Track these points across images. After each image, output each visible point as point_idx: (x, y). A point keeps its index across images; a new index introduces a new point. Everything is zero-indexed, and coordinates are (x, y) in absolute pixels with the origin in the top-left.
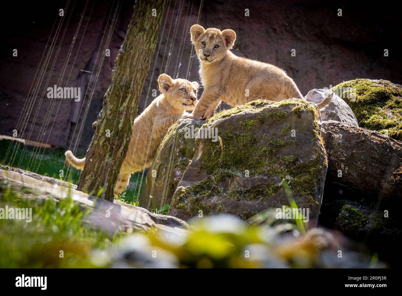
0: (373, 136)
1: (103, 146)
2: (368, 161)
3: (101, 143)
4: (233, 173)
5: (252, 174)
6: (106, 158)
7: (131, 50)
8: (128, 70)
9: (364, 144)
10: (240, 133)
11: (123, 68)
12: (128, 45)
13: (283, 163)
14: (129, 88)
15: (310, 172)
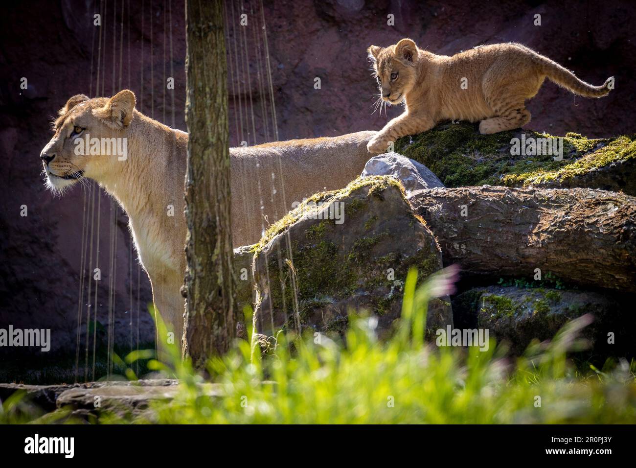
0: (485, 193)
1: (206, 314)
2: (490, 227)
3: (202, 312)
4: (321, 301)
5: (347, 295)
6: (214, 330)
7: (201, 177)
8: (207, 205)
9: (477, 208)
10: (310, 245)
11: (199, 204)
12: (195, 172)
13: (382, 266)
14: (216, 227)
15: (424, 267)
